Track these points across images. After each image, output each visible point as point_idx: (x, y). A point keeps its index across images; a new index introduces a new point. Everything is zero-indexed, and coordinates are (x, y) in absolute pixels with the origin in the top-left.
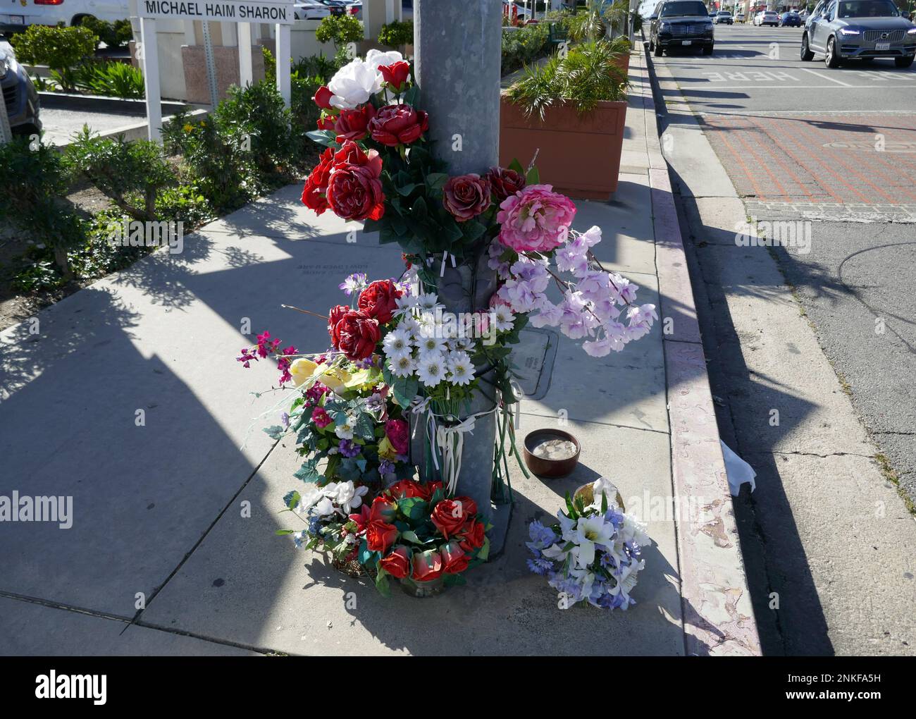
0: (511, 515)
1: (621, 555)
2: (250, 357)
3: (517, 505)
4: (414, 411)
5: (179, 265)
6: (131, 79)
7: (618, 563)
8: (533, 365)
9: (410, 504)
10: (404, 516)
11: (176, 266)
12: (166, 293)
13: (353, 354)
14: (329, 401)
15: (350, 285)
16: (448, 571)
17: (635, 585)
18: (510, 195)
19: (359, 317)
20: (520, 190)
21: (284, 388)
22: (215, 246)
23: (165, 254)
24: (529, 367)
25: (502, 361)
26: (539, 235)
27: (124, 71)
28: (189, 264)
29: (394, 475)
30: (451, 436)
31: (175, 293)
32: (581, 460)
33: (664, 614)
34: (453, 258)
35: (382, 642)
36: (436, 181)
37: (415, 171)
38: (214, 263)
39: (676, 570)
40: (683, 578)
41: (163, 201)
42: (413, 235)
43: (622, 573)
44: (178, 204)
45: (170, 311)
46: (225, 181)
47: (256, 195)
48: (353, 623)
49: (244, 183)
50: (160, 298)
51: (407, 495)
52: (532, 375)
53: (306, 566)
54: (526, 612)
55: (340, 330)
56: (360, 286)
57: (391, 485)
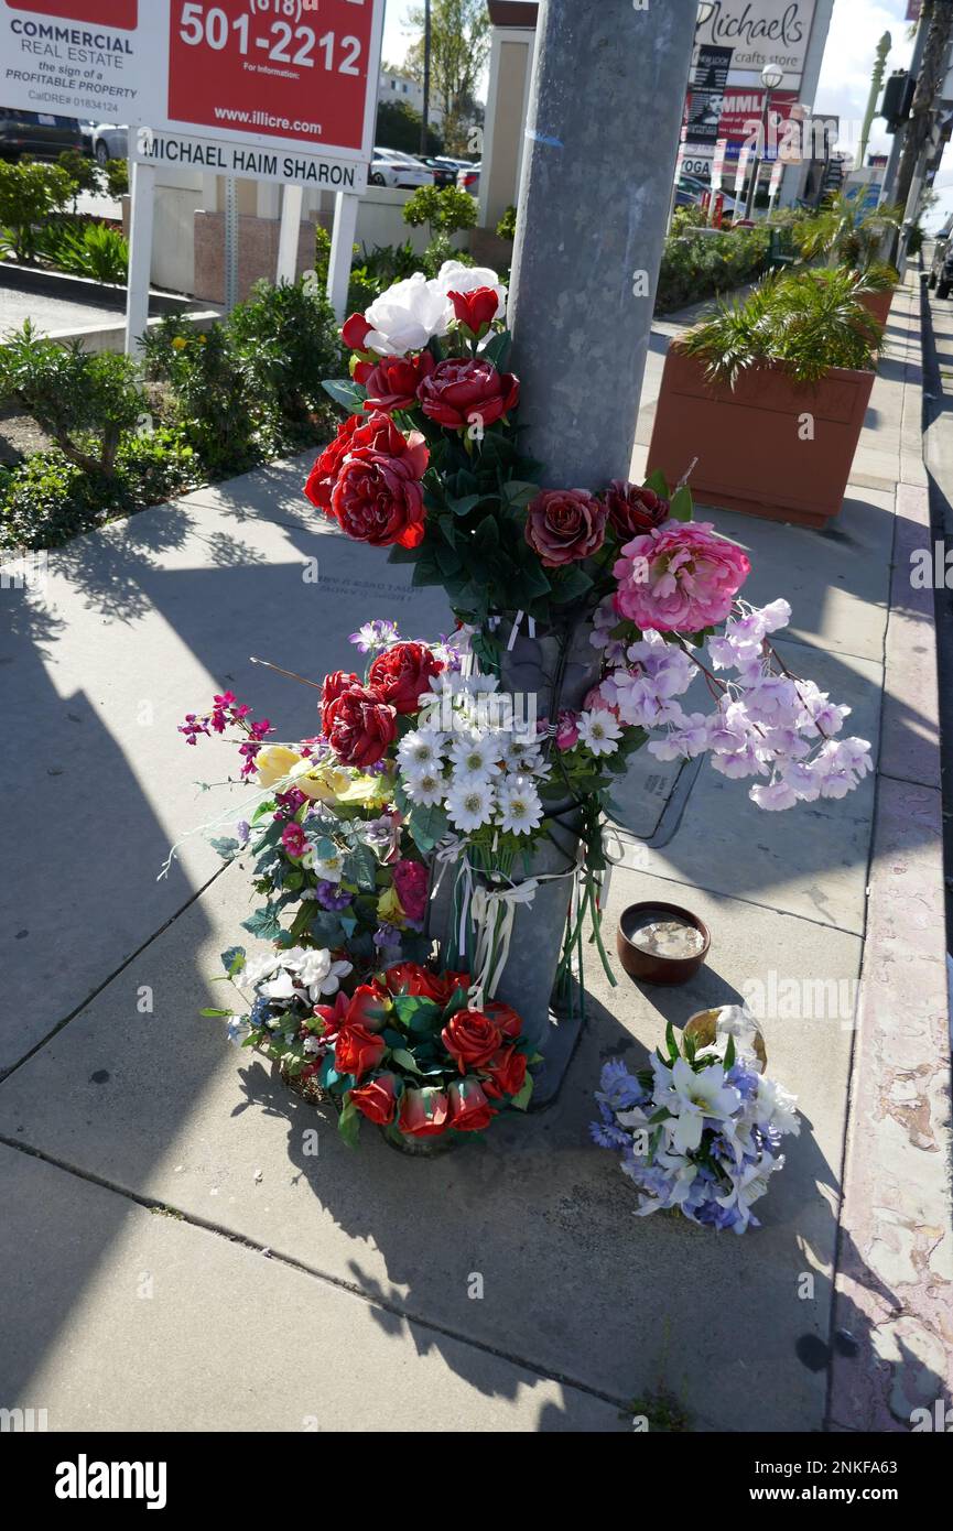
0: (579, 1039)
1: (746, 1144)
2: (198, 729)
3: (593, 1021)
4: (439, 856)
5: (137, 553)
6: (116, 252)
7: (739, 1157)
8: (657, 789)
9: (412, 1005)
10: (400, 1023)
11: (133, 553)
12: (109, 594)
13: (349, 758)
14: (311, 816)
15: (367, 638)
16: (458, 1125)
17: (763, 1194)
18: (640, 533)
19: (365, 699)
20: (656, 527)
21: (247, 782)
22: (196, 529)
23: (119, 531)
24: (651, 791)
25: (595, 795)
26: (682, 606)
27: (108, 239)
28: (153, 552)
29: (398, 950)
30: (494, 905)
31: (123, 596)
32: (709, 961)
33: (804, 1252)
34: (532, 622)
35: (335, 1221)
36: (518, 494)
37: (486, 472)
38: (190, 555)
39: (838, 1178)
40: (847, 1192)
41: (130, 449)
42: (470, 578)
43: (743, 1173)
44: (152, 455)
45: (110, 623)
46: (228, 428)
47: (272, 455)
48: (295, 1180)
49: (257, 435)
50: (99, 600)
51: (411, 991)
52: (653, 804)
53: (240, 1071)
54: (577, 1209)
55: (333, 715)
56: (384, 641)
57: (390, 965)
